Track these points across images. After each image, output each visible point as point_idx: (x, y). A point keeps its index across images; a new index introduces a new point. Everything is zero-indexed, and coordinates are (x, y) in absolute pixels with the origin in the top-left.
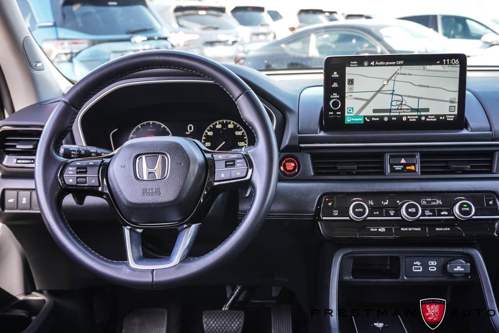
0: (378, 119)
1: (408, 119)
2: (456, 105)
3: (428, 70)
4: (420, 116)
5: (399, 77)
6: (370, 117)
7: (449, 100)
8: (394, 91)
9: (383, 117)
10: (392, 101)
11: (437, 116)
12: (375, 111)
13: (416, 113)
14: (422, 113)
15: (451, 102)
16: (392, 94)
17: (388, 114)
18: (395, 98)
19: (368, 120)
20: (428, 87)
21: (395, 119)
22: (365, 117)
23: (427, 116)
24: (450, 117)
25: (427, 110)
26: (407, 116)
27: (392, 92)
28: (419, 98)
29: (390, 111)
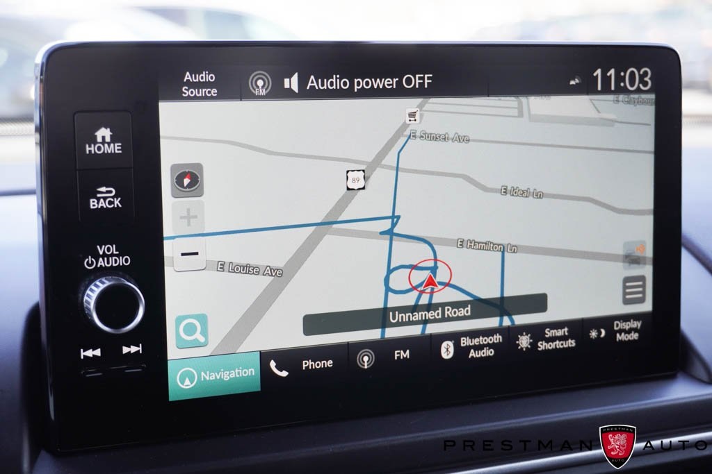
0: (330, 363)
1: (461, 352)
2: (647, 271)
3: (534, 119)
4: (511, 334)
5: (416, 154)
6: (288, 358)
7: (621, 251)
8: (395, 219)
9: (351, 350)
10: (390, 271)
11: (578, 328)
12: (313, 324)
13: (492, 322)
14: (521, 319)
15: (632, 260)
16: (390, 233)
17: (373, 334)
18: (407, 252)
19: (284, 374)
20: (540, 196)
21: (406, 354)
22: (265, 357)
23: (537, 331)
24: (626, 326)
25: (538, 302)
26: (455, 337)
27: (387, 225)
28: (503, 250)
29: (381, 317)
